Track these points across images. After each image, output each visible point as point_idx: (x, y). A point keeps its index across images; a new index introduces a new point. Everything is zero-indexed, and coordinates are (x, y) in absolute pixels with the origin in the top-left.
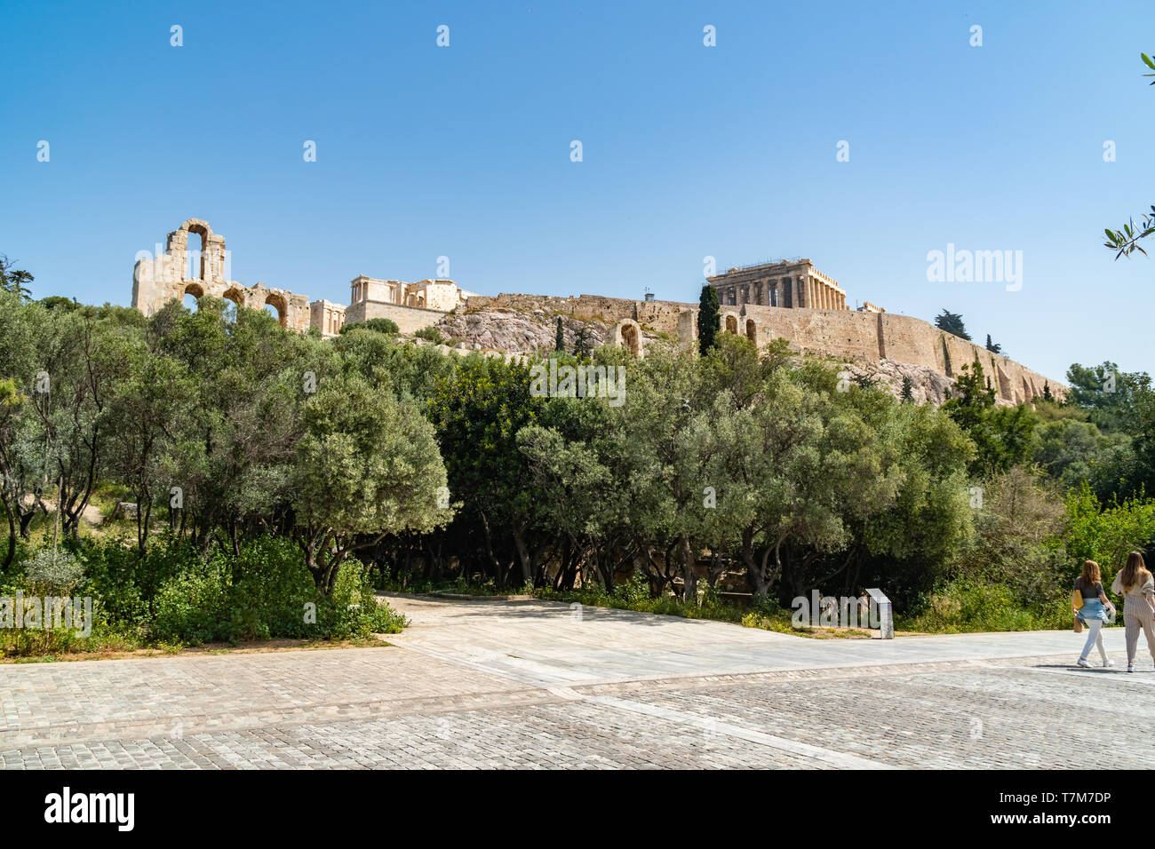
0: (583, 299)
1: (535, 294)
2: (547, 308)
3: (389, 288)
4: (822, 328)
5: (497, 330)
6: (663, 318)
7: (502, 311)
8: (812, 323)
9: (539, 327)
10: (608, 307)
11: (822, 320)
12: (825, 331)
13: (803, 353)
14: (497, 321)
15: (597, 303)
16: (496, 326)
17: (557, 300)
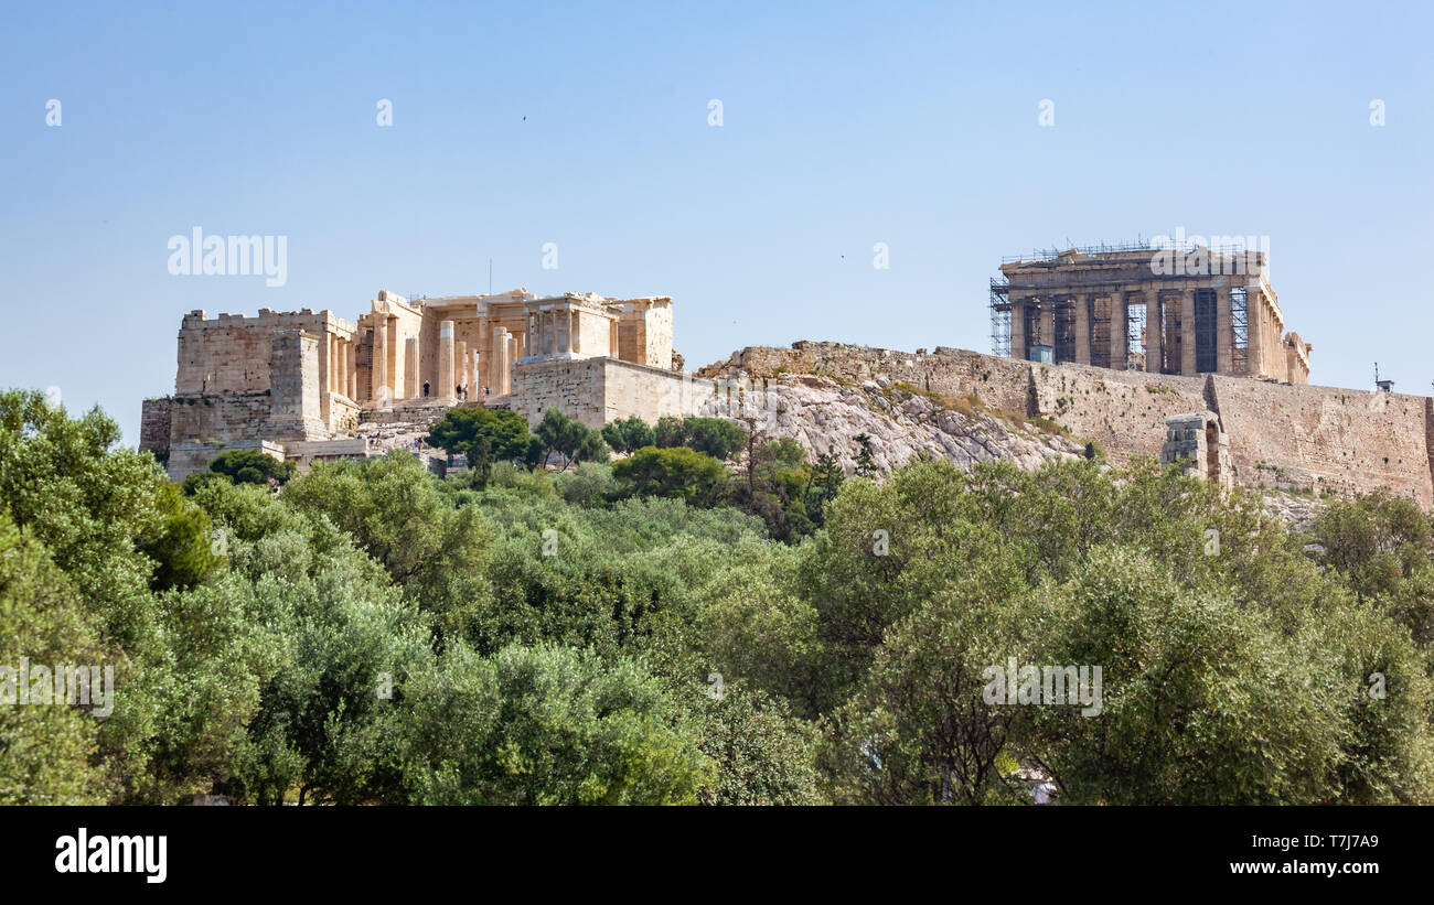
0: (943, 358)
1: (861, 345)
2: (883, 378)
3: (608, 323)
4: (1341, 431)
5: (818, 430)
6: (1080, 405)
7: (811, 383)
8: (1324, 419)
9: (887, 425)
10: (985, 378)
11: (1339, 415)
12: (1345, 438)
13: (1317, 491)
14: (813, 407)
15: (965, 367)
16: (813, 420)
17: (900, 357)
